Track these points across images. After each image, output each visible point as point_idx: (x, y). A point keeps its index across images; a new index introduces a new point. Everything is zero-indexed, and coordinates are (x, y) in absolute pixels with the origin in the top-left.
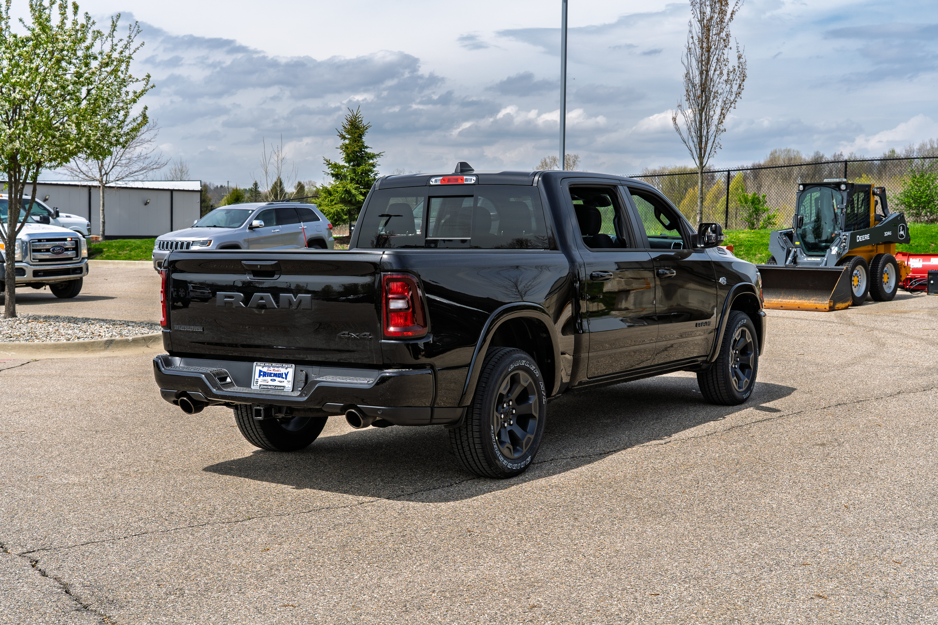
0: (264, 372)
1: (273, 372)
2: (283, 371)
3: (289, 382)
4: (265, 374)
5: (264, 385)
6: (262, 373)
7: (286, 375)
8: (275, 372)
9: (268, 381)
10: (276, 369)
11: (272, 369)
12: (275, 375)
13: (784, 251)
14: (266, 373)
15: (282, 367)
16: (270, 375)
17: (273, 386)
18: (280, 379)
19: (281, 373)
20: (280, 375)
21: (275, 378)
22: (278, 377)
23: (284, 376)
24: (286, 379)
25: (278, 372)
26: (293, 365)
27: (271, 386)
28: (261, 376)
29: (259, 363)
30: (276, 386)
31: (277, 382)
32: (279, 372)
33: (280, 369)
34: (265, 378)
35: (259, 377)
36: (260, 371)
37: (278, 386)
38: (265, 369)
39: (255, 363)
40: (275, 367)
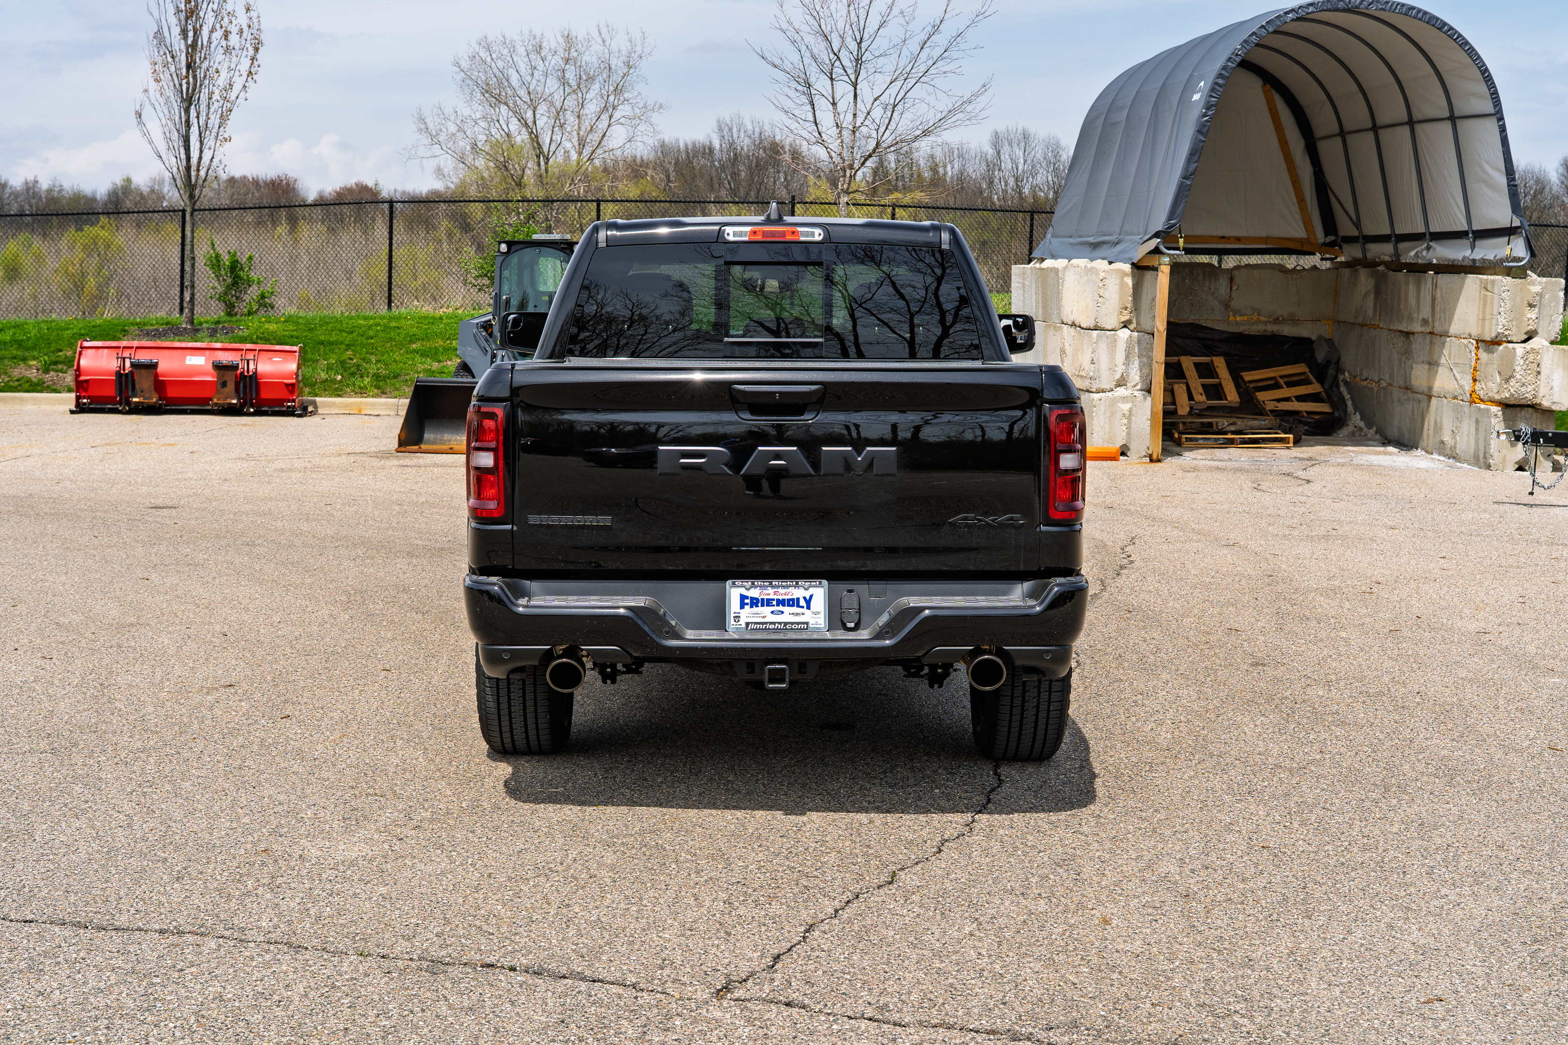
0: (752, 599)
1: (776, 597)
2: (798, 592)
3: (815, 613)
4: (754, 602)
5: (756, 623)
6: (747, 601)
7: (808, 602)
8: (781, 598)
9: (766, 614)
10: (781, 591)
11: (770, 591)
12: (781, 602)
13: (486, 355)
14: (757, 599)
15: (797, 586)
16: (769, 602)
17: (780, 623)
18: (795, 609)
19: (795, 597)
20: (793, 603)
21: (781, 608)
22: (789, 605)
23: (802, 603)
24: (808, 608)
25: (786, 597)
26: (825, 582)
27: (774, 623)
28: (747, 607)
29: (738, 582)
30: (786, 624)
31: (788, 615)
32: (790, 597)
33: (791, 589)
34: (755, 609)
35: (742, 607)
36: (743, 597)
37: (792, 623)
38: (755, 593)
39: (729, 582)
40: (778, 587)
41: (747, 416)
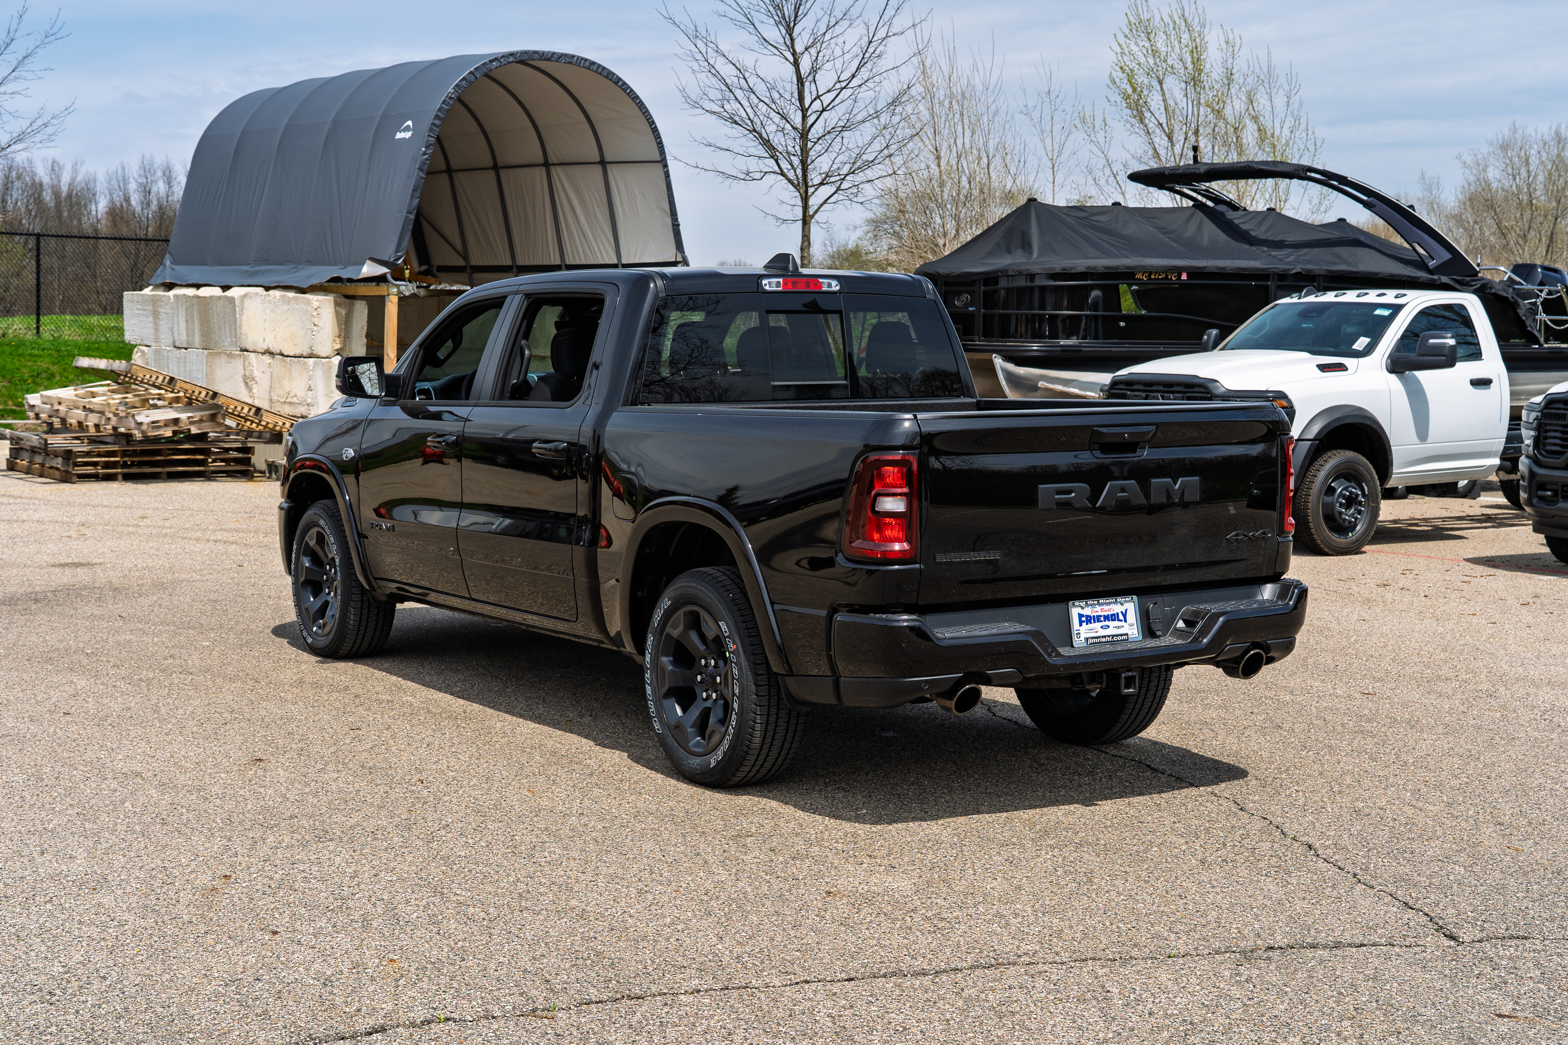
0: (1087, 616)
1: (1102, 614)
3: (1132, 625)
4: (1089, 620)
5: (1093, 638)
6: (1084, 619)
7: (1125, 615)
8: (1106, 614)
9: (1097, 630)
10: (1106, 607)
11: (1098, 608)
12: (1107, 618)
14: (1090, 616)
15: (1116, 602)
16: (1098, 619)
17: (1109, 636)
18: (1117, 623)
19: (1115, 612)
20: (1114, 617)
21: (1107, 623)
22: (1113, 620)
23: (1121, 617)
24: (1126, 621)
25: (1110, 613)
26: (1135, 597)
27: (1105, 637)
28: (1084, 624)
29: (1077, 603)
30: (1113, 636)
31: (1112, 629)
32: (1112, 613)
33: (1112, 606)
34: (1090, 626)
35: (1081, 625)
36: (1081, 616)
37: (1117, 636)
38: (1087, 611)
39: (1071, 603)
40: (1103, 604)
41: (1098, 453)
